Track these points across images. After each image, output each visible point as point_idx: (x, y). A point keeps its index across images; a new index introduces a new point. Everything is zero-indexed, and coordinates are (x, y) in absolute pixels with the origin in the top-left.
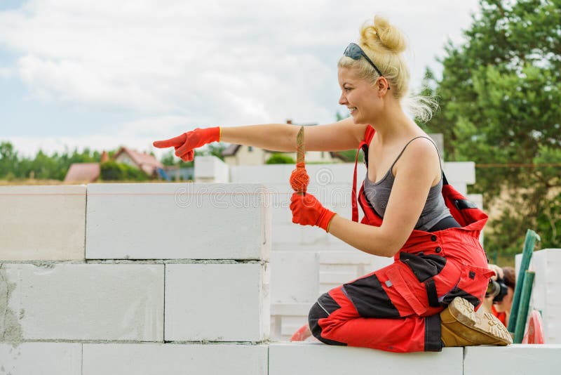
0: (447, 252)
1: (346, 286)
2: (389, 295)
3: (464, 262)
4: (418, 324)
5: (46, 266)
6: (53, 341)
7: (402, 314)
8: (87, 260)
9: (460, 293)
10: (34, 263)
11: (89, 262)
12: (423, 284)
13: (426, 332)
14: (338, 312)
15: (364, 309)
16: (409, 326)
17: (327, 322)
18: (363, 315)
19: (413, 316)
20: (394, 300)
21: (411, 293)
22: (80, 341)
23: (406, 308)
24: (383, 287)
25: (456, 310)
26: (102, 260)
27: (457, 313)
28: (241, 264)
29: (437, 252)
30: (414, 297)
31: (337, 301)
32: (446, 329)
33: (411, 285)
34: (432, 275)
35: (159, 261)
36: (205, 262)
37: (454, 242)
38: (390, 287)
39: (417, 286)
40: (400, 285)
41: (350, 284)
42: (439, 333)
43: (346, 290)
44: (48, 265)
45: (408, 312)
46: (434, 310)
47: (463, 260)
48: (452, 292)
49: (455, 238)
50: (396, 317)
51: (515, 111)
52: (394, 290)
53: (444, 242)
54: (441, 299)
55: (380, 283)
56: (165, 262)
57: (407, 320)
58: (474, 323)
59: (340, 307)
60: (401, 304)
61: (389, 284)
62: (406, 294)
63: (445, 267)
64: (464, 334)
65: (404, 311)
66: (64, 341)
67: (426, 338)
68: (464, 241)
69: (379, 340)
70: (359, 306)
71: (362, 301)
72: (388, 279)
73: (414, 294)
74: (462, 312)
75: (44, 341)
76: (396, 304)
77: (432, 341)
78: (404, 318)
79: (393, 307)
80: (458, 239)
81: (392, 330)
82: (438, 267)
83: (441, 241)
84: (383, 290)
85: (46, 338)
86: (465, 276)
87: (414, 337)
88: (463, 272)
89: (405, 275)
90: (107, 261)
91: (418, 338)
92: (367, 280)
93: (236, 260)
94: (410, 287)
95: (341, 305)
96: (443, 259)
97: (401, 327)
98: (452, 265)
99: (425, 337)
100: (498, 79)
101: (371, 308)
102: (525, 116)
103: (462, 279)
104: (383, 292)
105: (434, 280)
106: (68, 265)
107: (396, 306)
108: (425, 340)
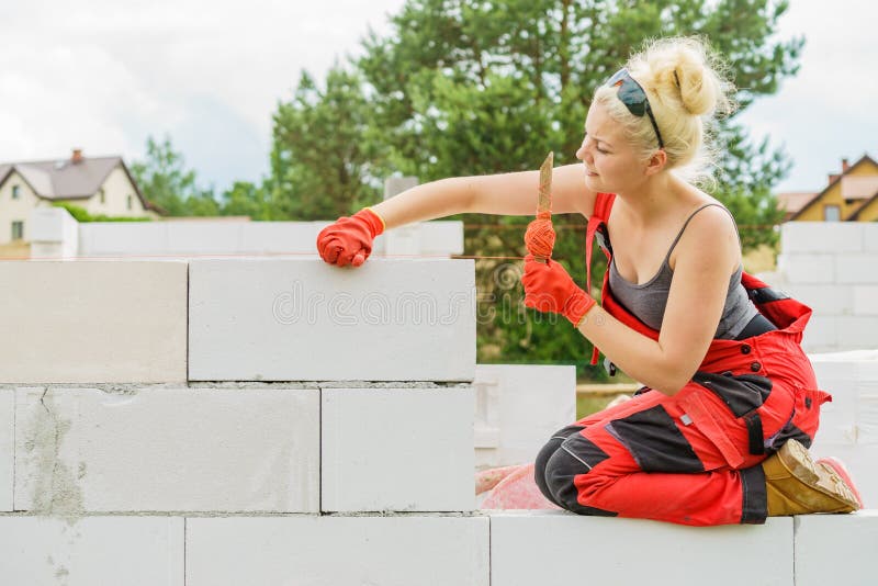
0: (770, 370)
1: (614, 423)
2: (687, 437)
3: (797, 384)
4: (731, 481)
5: (122, 392)
6: (136, 514)
7: (708, 466)
8: (189, 382)
9: (794, 433)
10: (100, 386)
11: (193, 385)
12: (740, 420)
13: (744, 493)
14: (605, 464)
15: (650, 460)
16: (718, 485)
17: (588, 481)
18: (648, 470)
19: (724, 469)
20: (696, 445)
21: (723, 434)
22: (181, 513)
23: (713, 456)
24: (677, 425)
25: (793, 459)
26: (215, 382)
27: (794, 463)
28: (443, 389)
29: (753, 370)
30: (728, 441)
31: (601, 447)
32: (773, 489)
33: (722, 422)
34: (755, 407)
35: (312, 384)
36: (387, 385)
37: (777, 353)
38: (689, 426)
39: (731, 423)
40: (703, 423)
41: (622, 420)
42: (763, 494)
43: (617, 431)
44: (124, 389)
45: (715, 462)
46: (755, 459)
47: (795, 381)
48: (784, 432)
49: (777, 346)
50: (697, 471)
51: (476, 142)
52: (696, 429)
53: (762, 353)
54: (769, 443)
55: (672, 418)
56: (321, 385)
57: (714, 475)
58: (817, 479)
59: (608, 457)
60: (706, 450)
61: (686, 420)
62: (716, 436)
63: (773, 393)
64: (799, 497)
65: (710, 462)
66: (153, 513)
67: (745, 503)
68: (790, 350)
69: (672, 507)
70: (643, 455)
71: (645, 447)
72: (684, 413)
73: (728, 436)
74: (801, 461)
75: (120, 514)
76: (698, 451)
77: (755, 508)
78: (709, 473)
79: (693, 456)
80: (782, 348)
81: (691, 491)
82: (762, 393)
83: (757, 352)
84: (678, 430)
85: (122, 510)
86: (800, 406)
87: (726, 502)
88: (797, 399)
89: (712, 406)
90: (224, 384)
91: (733, 502)
92: (649, 414)
93: (436, 383)
94: (722, 426)
95: (609, 454)
96: (767, 380)
97: (706, 487)
98: (781, 389)
99: (744, 501)
100: (450, 91)
101: (661, 459)
102: (492, 149)
103: (798, 411)
104: (677, 432)
105: (758, 414)
106: (160, 389)
107: (697, 454)
108: (744, 507)
